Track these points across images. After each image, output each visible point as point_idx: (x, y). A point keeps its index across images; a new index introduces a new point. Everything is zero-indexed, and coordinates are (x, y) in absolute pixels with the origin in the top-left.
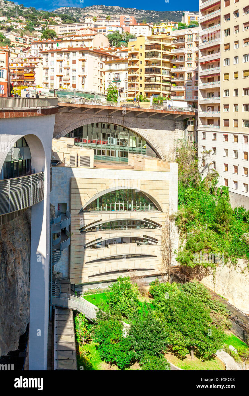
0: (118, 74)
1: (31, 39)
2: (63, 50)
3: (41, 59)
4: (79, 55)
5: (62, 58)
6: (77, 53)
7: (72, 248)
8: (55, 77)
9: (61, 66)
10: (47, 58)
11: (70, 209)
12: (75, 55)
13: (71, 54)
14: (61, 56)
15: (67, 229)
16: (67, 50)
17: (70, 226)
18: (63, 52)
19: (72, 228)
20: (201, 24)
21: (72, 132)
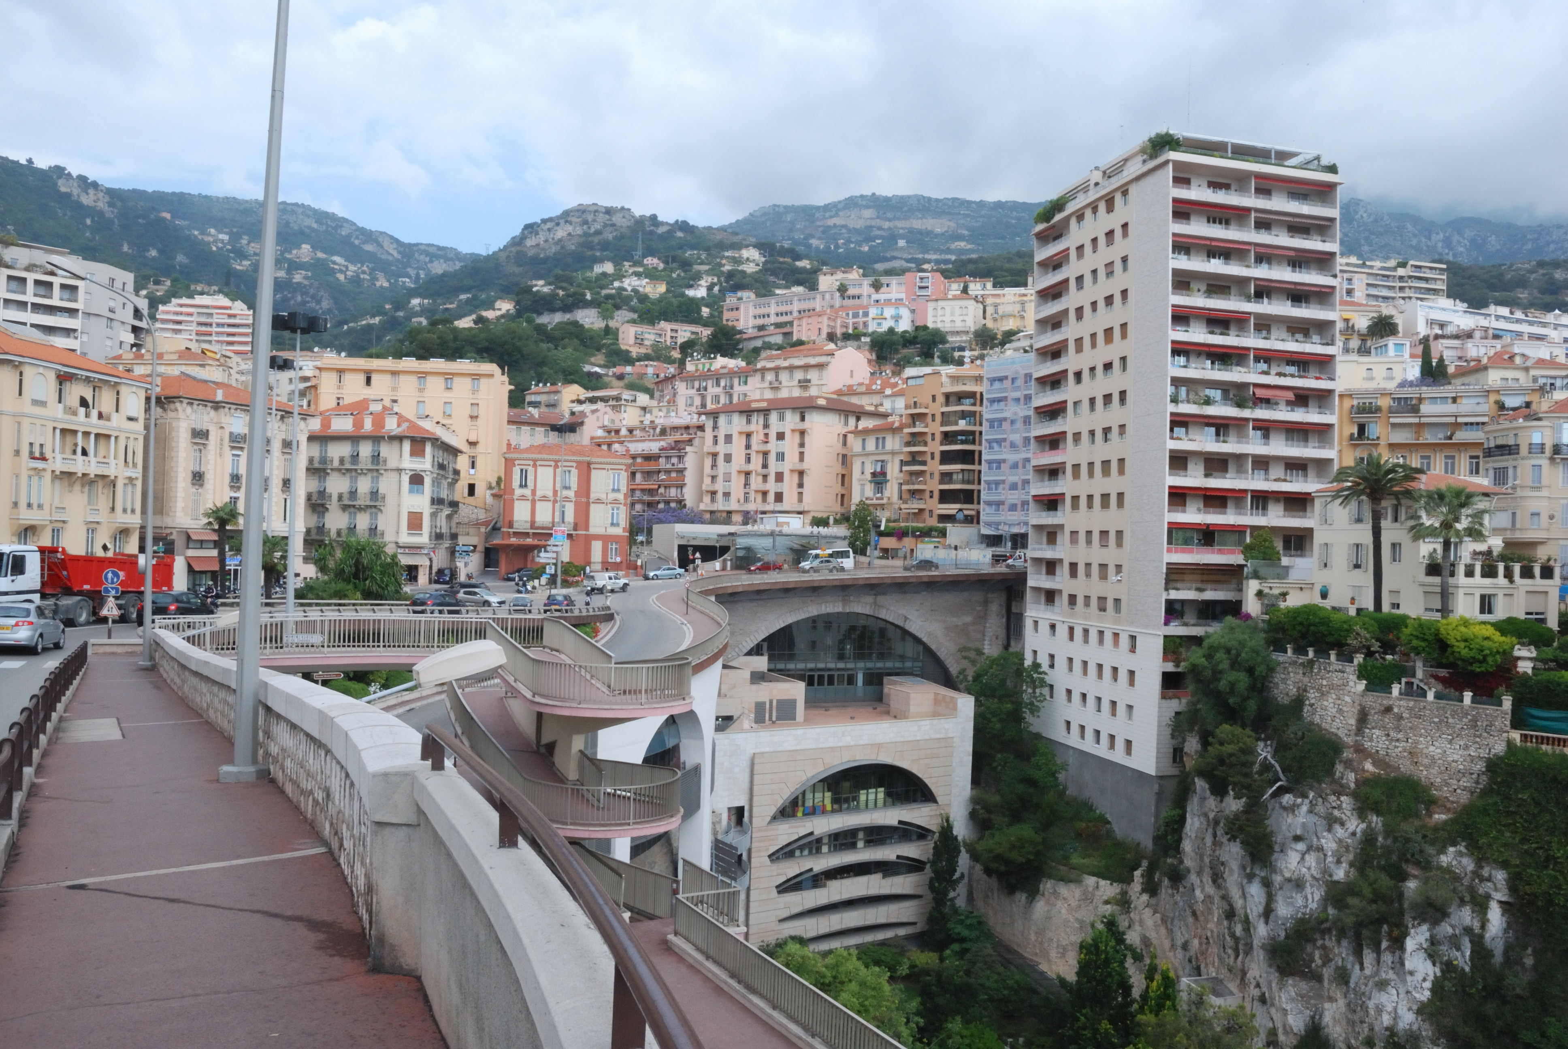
0: (883, 461)
1: (676, 331)
2: (754, 405)
3: (701, 428)
4: (791, 420)
5: (753, 427)
6: (788, 415)
7: (752, 893)
8: (734, 475)
9: (748, 447)
10: (715, 427)
11: (751, 816)
12: (782, 418)
13: (774, 417)
14: (749, 422)
15: (745, 857)
16: (764, 405)
17: (749, 851)
18: (753, 411)
19: (753, 855)
20: (1037, 379)
21: (764, 640)
